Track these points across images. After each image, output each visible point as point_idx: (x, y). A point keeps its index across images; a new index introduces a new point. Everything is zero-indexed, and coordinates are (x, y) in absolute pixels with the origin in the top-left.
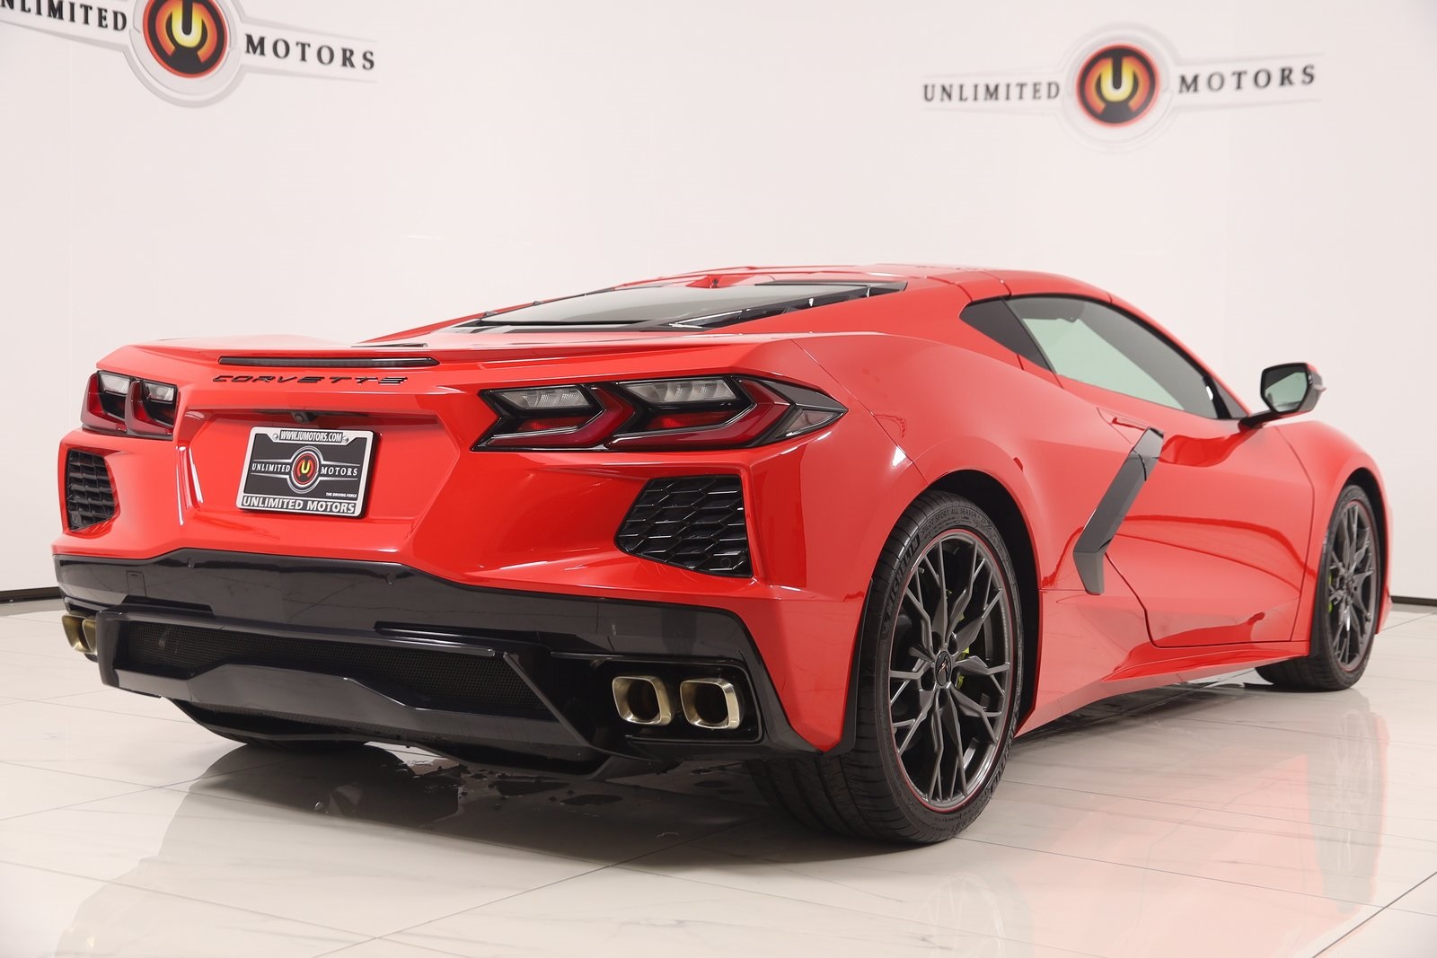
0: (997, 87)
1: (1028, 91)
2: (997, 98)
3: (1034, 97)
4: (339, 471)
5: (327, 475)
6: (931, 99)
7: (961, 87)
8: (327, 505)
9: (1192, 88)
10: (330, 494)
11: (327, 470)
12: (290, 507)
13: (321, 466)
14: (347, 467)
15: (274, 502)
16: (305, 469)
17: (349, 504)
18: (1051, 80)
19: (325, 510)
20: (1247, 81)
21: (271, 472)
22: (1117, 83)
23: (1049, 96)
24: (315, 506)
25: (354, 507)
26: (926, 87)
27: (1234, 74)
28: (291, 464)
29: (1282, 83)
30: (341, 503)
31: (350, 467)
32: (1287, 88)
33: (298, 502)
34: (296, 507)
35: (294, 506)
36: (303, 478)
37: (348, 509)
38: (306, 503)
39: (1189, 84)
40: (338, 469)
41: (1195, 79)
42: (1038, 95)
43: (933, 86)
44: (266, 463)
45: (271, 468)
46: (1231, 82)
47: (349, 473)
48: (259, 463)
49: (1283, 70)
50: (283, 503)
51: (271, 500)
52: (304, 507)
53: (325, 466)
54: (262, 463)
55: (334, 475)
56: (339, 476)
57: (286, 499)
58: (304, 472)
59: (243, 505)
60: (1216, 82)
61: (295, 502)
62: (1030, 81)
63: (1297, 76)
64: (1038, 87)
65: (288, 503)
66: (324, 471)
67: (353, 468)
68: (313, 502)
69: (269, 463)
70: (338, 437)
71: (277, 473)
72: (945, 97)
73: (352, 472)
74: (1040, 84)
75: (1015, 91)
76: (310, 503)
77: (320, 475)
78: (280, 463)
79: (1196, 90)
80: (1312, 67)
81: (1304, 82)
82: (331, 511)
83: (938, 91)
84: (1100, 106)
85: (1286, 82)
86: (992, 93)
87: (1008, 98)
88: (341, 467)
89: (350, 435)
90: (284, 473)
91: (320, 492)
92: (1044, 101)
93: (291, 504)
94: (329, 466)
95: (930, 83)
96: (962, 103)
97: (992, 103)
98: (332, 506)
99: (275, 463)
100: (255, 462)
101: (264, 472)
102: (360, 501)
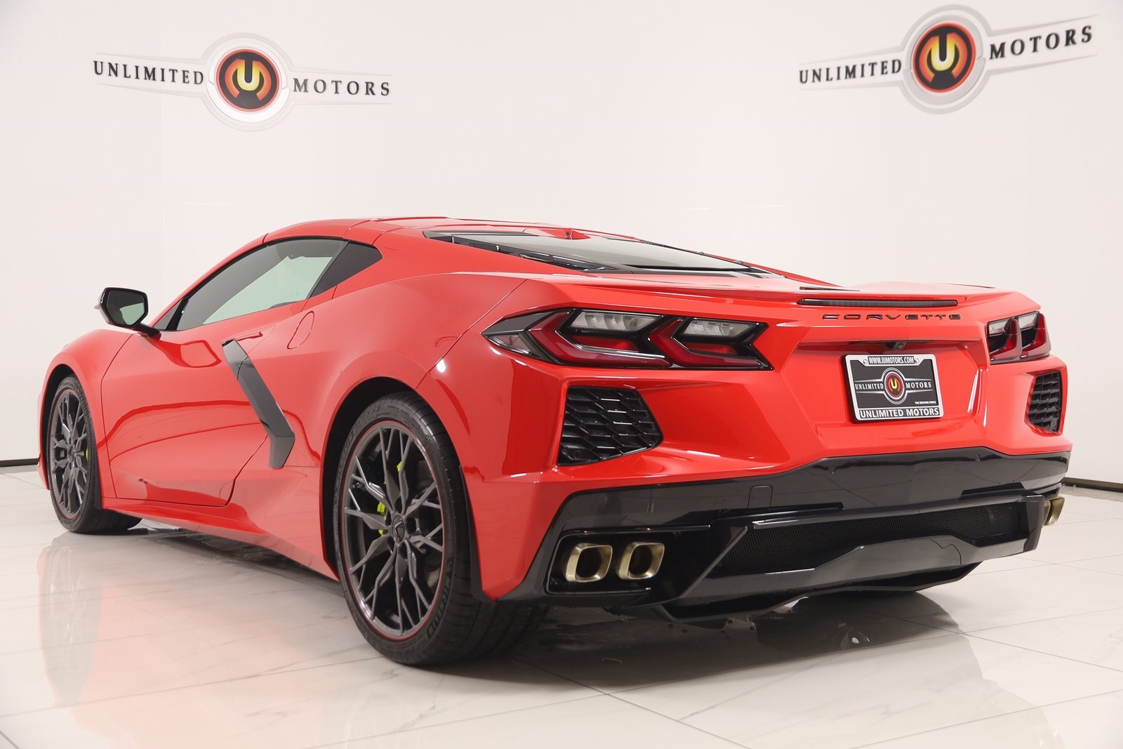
0: (854, 67)
1: (878, 68)
2: (854, 77)
3: (882, 73)
4: (919, 385)
5: (911, 389)
6: (805, 82)
7: (828, 70)
8: (919, 411)
9: (1000, 55)
10: (917, 403)
11: (911, 386)
14: (924, 382)
15: (882, 413)
16: (894, 385)
17: (934, 408)
18: (894, 59)
19: (920, 415)
20: (1041, 43)
21: (870, 390)
22: (943, 57)
23: (893, 71)
24: (912, 412)
25: (938, 411)
26: (801, 72)
27: (1031, 39)
28: (883, 383)
29: (1067, 44)
30: (928, 409)
32: (1071, 47)
33: (898, 411)
34: (898, 415)
36: (896, 393)
37: (934, 412)
38: (904, 410)
39: (997, 52)
40: (917, 383)
41: (1003, 45)
42: (885, 71)
43: (807, 71)
44: (864, 383)
45: (870, 387)
46: (1029, 46)
47: (925, 386)
48: (860, 383)
49: (1068, 32)
51: (878, 411)
52: (904, 414)
53: (907, 382)
54: (862, 383)
55: (916, 388)
56: (919, 388)
58: (895, 387)
59: (861, 417)
60: (1018, 47)
62: (879, 60)
63: (1078, 37)
64: (885, 64)
65: (891, 412)
66: (907, 386)
67: (927, 382)
68: (909, 409)
69: (867, 383)
70: (911, 360)
71: (875, 390)
72: (816, 79)
73: (928, 385)
74: (887, 62)
75: (868, 69)
76: (907, 410)
77: (906, 389)
78: (875, 383)
79: (1002, 56)
80: (1090, 28)
81: (1083, 40)
82: (924, 415)
83: (810, 74)
84: (930, 75)
85: (1070, 42)
86: (851, 73)
87: (862, 75)
88: (919, 382)
89: (919, 358)
90: (881, 390)
91: (910, 401)
92: (890, 77)
94: (910, 382)
95: (804, 70)
96: (828, 82)
97: (851, 81)
98: (923, 411)
99: (871, 383)
100: (857, 383)
101: (866, 390)
102: (941, 406)
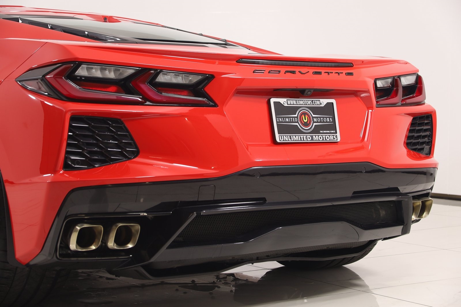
4: (323, 119)
5: (317, 122)
8: (323, 137)
10: (322, 132)
11: (316, 120)
12: (305, 140)
13: (313, 117)
14: (326, 118)
15: (296, 138)
16: (305, 120)
17: (333, 136)
19: (323, 140)
21: (287, 122)
24: (317, 138)
25: (336, 137)
28: (297, 117)
30: (329, 136)
31: (328, 117)
33: (308, 137)
34: (308, 140)
35: (307, 139)
36: (306, 124)
37: (333, 138)
38: (312, 137)
40: (322, 118)
45: (287, 120)
47: (328, 120)
48: (280, 117)
50: (301, 138)
51: (294, 137)
52: (312, 139)
53: (315, 117)
54: (282, 117)
55: (321, 122)
56: (323, 122)
57: (302, 136)
58: (306, 121)
59: (280, 140)
61: (307, 137)
65: (303, 137)
66: (315, 120)
68: (315, 136)
69: (285, 117)
70: (318, 103)
71: (291, 122)
73: (330, 120)
76: (314, 137)
77: (314, 122)
78: (291, 117)
82: (326, 140)
88: (323, 117)
89: (324, 102)
90: (295, 122)
91: (317, 130)
93: (305, 138)
94: (317, 117)
98: (325, 137)
99: (289, 117)
100: (278, 117)
101: (284, 122)
102: (338, 134)
